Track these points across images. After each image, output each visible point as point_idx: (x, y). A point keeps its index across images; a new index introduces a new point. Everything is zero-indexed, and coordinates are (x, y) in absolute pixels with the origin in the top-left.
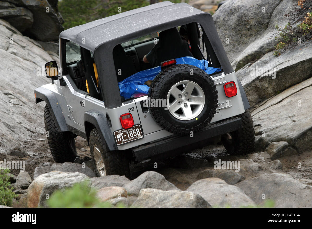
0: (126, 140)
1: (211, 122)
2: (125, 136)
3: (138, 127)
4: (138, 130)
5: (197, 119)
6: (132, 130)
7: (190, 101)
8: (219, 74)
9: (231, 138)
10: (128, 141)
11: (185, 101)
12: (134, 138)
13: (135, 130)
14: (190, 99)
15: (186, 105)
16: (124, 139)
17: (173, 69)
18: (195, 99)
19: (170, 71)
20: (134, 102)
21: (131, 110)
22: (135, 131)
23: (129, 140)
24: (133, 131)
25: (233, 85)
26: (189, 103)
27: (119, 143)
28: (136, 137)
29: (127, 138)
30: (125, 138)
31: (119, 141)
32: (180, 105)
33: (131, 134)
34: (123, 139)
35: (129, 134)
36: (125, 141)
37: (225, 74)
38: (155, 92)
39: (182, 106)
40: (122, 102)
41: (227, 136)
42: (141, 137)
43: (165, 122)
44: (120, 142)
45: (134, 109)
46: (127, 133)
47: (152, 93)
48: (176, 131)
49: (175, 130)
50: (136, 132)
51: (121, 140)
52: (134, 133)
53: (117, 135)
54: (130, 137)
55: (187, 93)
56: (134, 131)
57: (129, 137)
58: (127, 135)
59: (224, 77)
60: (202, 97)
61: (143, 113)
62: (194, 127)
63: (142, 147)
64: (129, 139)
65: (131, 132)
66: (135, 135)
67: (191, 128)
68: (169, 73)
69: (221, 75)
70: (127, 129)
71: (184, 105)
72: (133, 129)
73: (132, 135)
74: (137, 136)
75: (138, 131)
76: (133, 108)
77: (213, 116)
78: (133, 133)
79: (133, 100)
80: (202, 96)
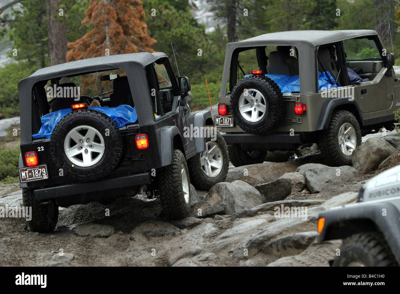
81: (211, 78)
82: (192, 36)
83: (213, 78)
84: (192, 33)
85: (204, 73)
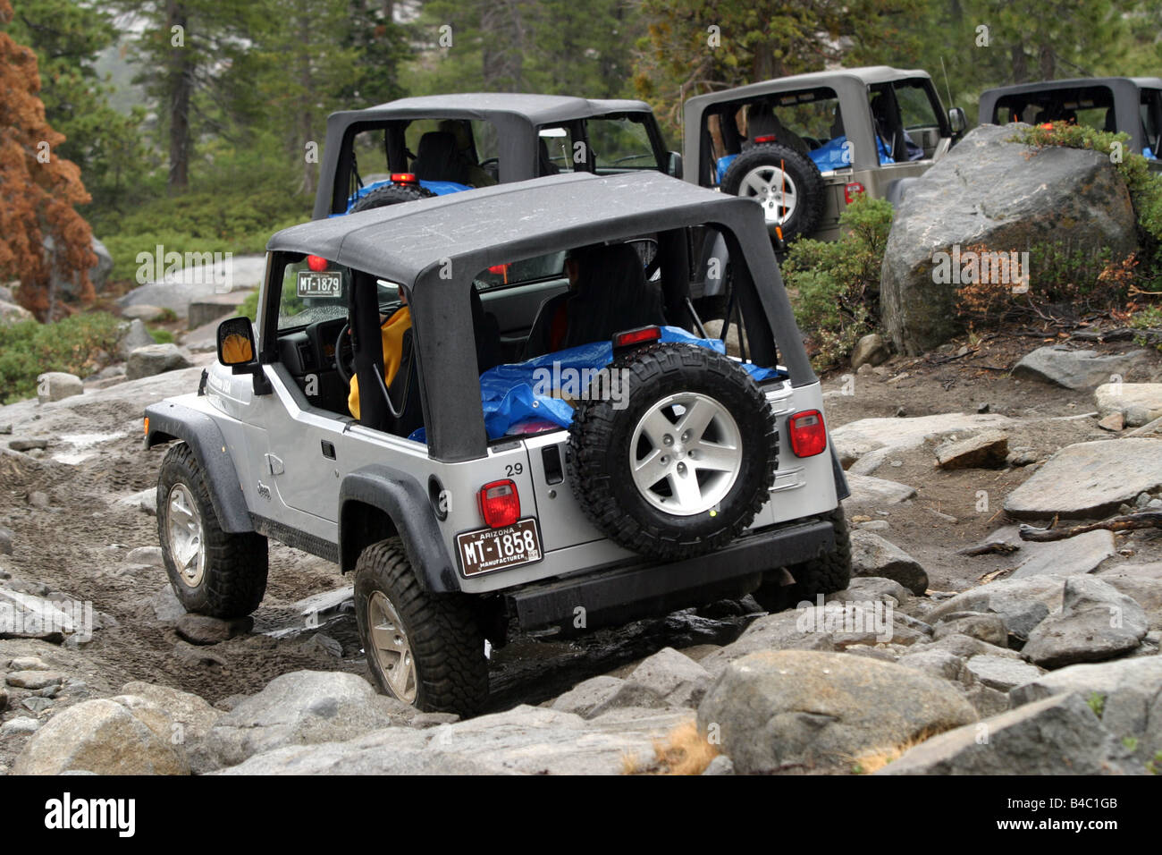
0: (491, 563)
1: (753, 526)
2: (490, 549)
3: (529, 526)
4: (528, 535)
5: (713, 514)
6: (511, 534)
7: (696, 458)
8: (776, 385)
9: (792, 581)
10: (496, 566)
11: (680, 455)
12: (515, 557)
13: (519, 534)
14: (696, 450)
15: (682, 469)
16: (487, 559)
17: (656, 354)
18: (710, 454)
19: (647, 360)
20: (523, 449)
21: (514, 471)
22: (521, 537)
23: (499, 565)
24: (515, 535)
25: (815, 421)
26: (692, 465)
27: (469, 569)
28: (522, 556)
29: (494, 555)
30: (489, 557)
31: (469, 563)
32: (666, 466)
33: (508, 544)
34: (483, 559)
35: (503, 545)
36: (487, 564)
37: (794, 385)
38: (596, 421)
39: (672, 470)
40: (489, 444)
41: (783, 575)
42: (537, 558)
43: (621, 517)
44: (474, 567)
45: (521, 468)
46: (497, 540)
47: (585, 422)
48: (651, 544)
49: (646, 543)
50: (524, 541)
51: (475, 562)
52: (515, 544)
53: (466, 546)
54: (505, 555)
55: (688, 432)
56: (518, 537)
57: (501, 556)
58: (495, 546)
59: (790, 396)
60: (734, 448)
61: (548, 483)
62: (702, 539)
63: (537, 587)
64: (501, 561)
65: (507, 540)
66: (520, 548)
67: (694, 540)
68: (645, 365)
69: (782, 387)
70: (497, 529)
71: (678, 469)
72: (516, 531)
73: (509, 549)
74: (526, 552)
75: (529, 539)
76: (518, 467)
77: (759, 509)
78: (513, 543)
79: (521, 442)
80: (732, 444)
81: (140, 224)
82: (116, 131)
83: (146, 224)
84: (117, 126)
85: (122, 213)
